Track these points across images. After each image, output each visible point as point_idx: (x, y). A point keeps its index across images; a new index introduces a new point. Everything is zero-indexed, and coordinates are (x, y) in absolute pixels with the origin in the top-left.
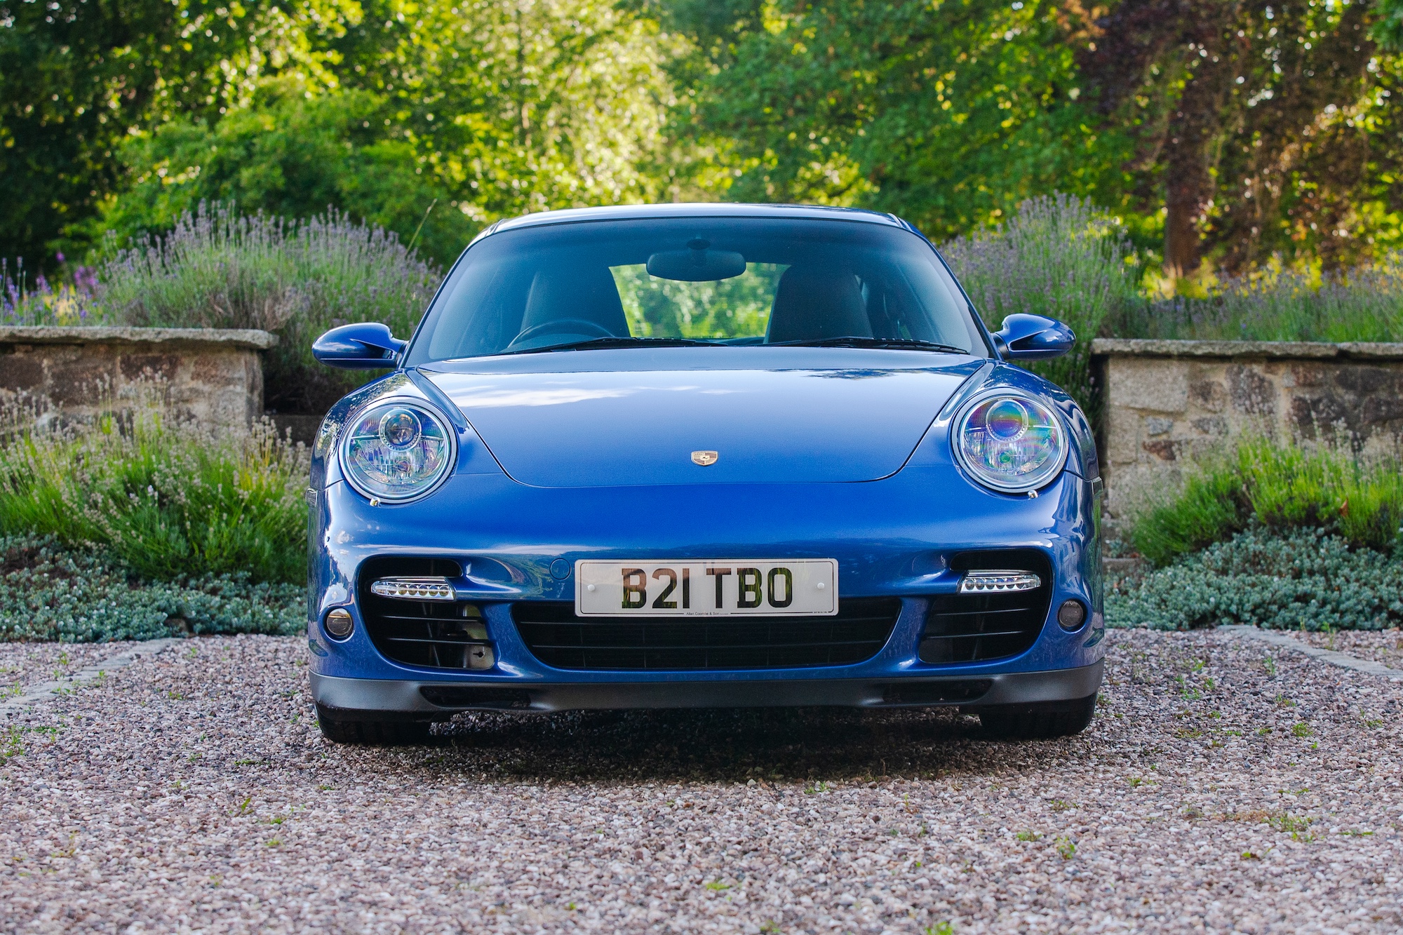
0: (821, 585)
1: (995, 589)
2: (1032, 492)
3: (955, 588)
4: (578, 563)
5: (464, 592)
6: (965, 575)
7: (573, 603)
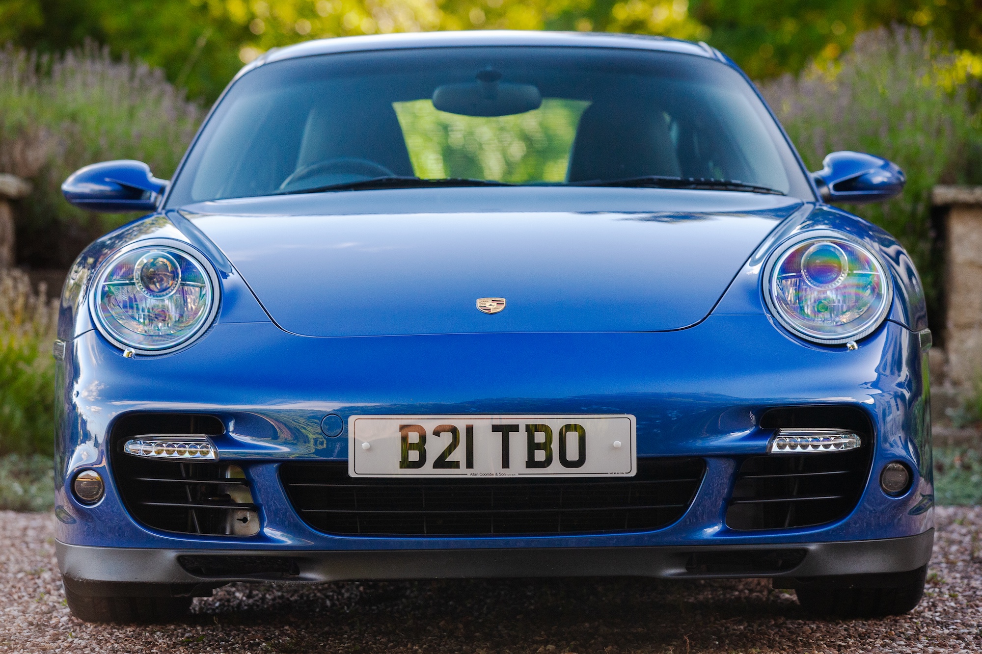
0: (617, 443)
1: (810, 449)
2: (851, 344)
3: (765, 447)
4: (352, 419)
5: (228, 452)
6: (776, 434)
7: (346, 462)
